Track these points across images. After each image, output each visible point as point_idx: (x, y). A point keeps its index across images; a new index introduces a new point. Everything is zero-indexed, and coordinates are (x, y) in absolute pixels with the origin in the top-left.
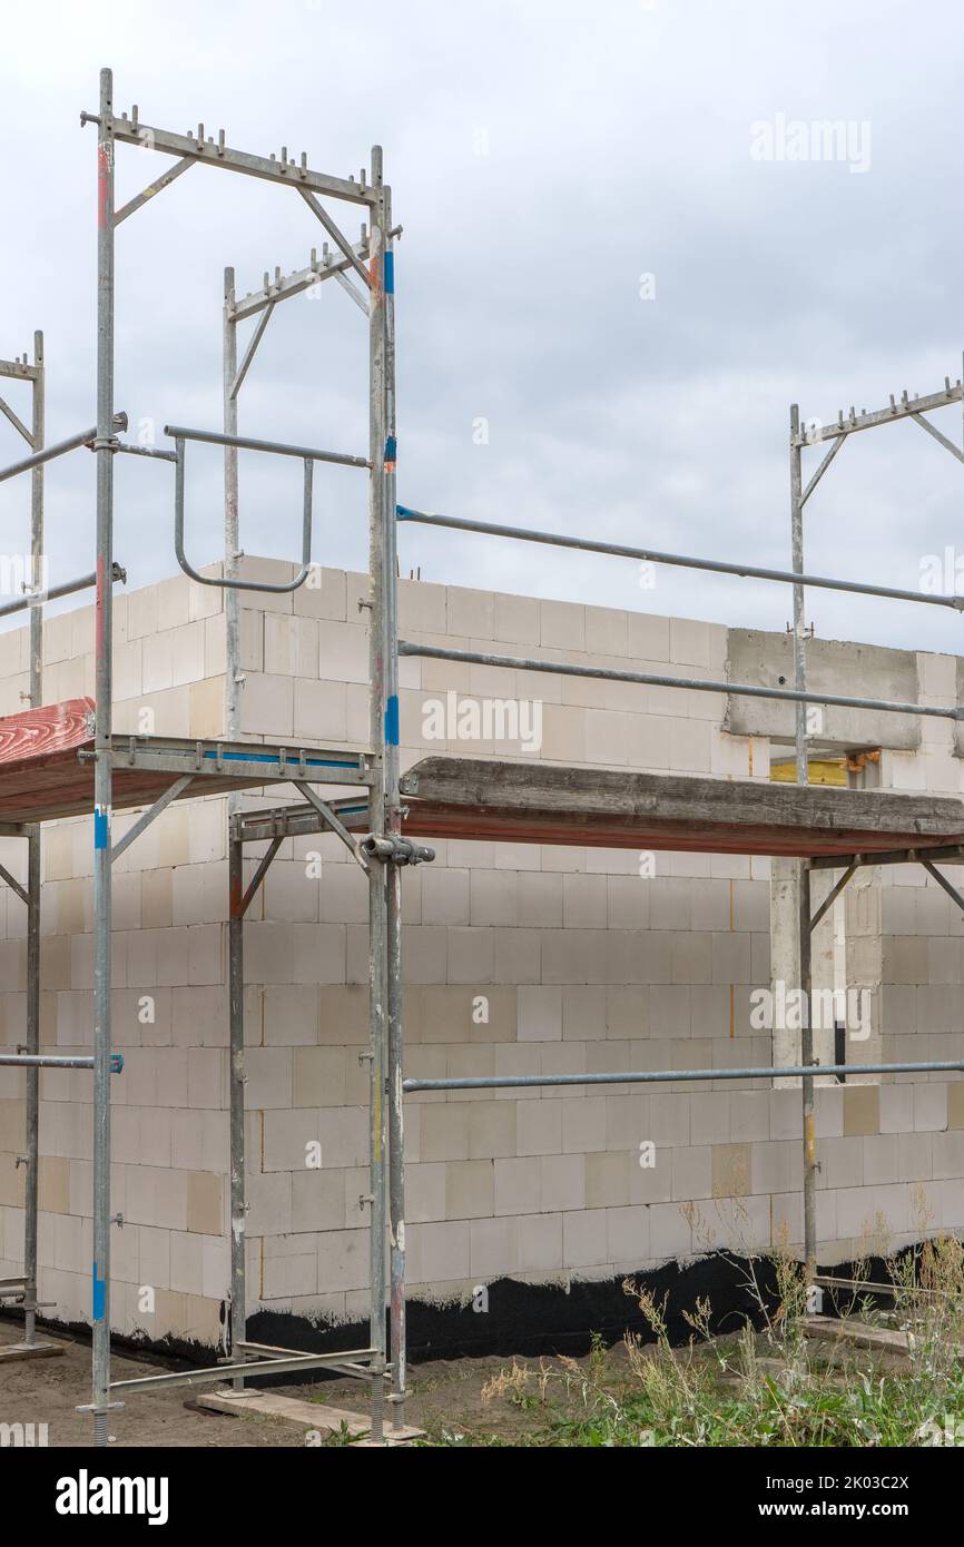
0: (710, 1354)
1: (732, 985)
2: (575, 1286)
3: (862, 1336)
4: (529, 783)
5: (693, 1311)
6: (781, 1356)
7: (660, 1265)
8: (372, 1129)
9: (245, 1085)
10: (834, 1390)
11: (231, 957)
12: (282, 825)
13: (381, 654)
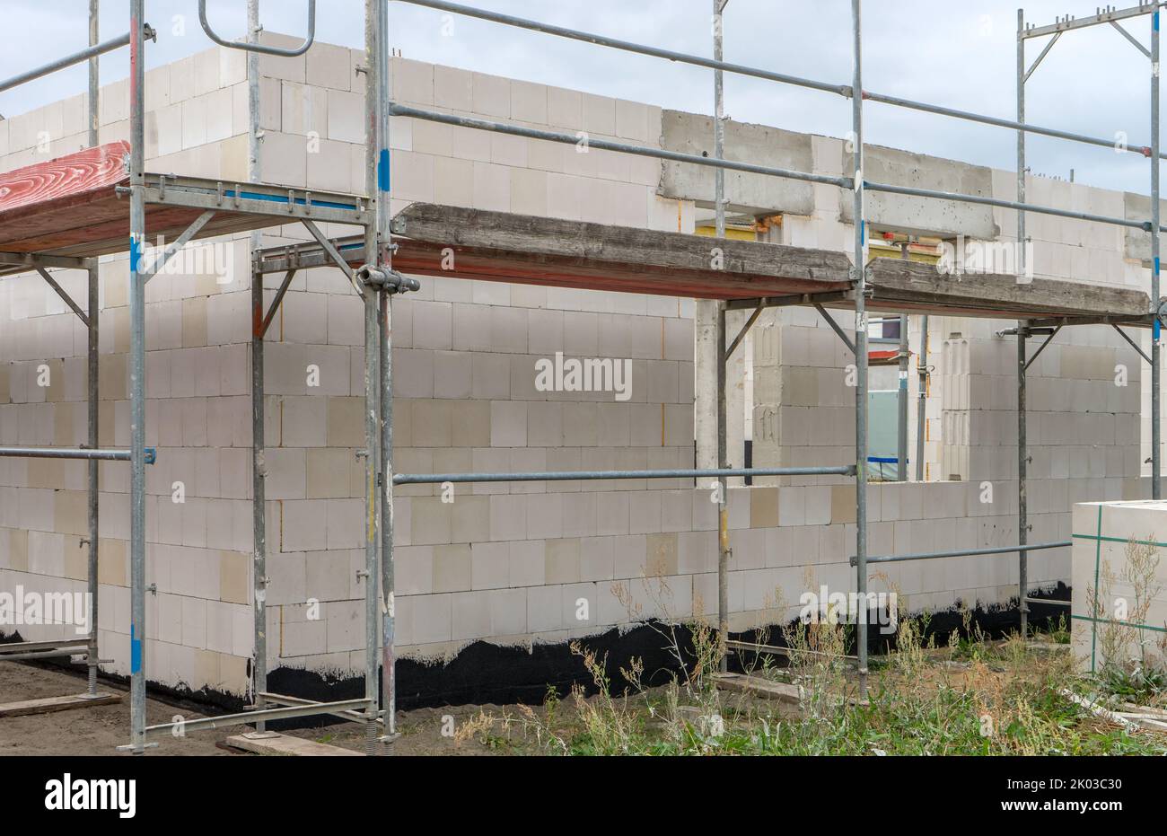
0: (642, 702)
1: (663, 404)
2: (536, 647)
3: (764, 688)
4: (498, 227)
5: (629, 668)
6: (698, 704)
7: (604, 631)
8: (367, 515)
9: (266, 479)
10: (740, 732)
11: (254, 370)
12: (294, 260)
13: (374, 113)
